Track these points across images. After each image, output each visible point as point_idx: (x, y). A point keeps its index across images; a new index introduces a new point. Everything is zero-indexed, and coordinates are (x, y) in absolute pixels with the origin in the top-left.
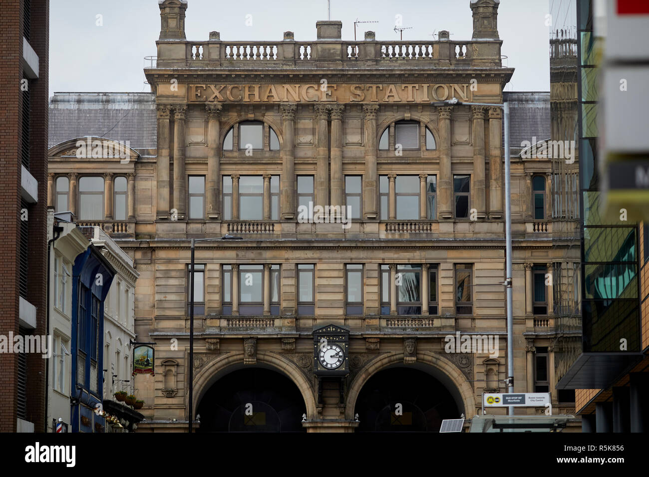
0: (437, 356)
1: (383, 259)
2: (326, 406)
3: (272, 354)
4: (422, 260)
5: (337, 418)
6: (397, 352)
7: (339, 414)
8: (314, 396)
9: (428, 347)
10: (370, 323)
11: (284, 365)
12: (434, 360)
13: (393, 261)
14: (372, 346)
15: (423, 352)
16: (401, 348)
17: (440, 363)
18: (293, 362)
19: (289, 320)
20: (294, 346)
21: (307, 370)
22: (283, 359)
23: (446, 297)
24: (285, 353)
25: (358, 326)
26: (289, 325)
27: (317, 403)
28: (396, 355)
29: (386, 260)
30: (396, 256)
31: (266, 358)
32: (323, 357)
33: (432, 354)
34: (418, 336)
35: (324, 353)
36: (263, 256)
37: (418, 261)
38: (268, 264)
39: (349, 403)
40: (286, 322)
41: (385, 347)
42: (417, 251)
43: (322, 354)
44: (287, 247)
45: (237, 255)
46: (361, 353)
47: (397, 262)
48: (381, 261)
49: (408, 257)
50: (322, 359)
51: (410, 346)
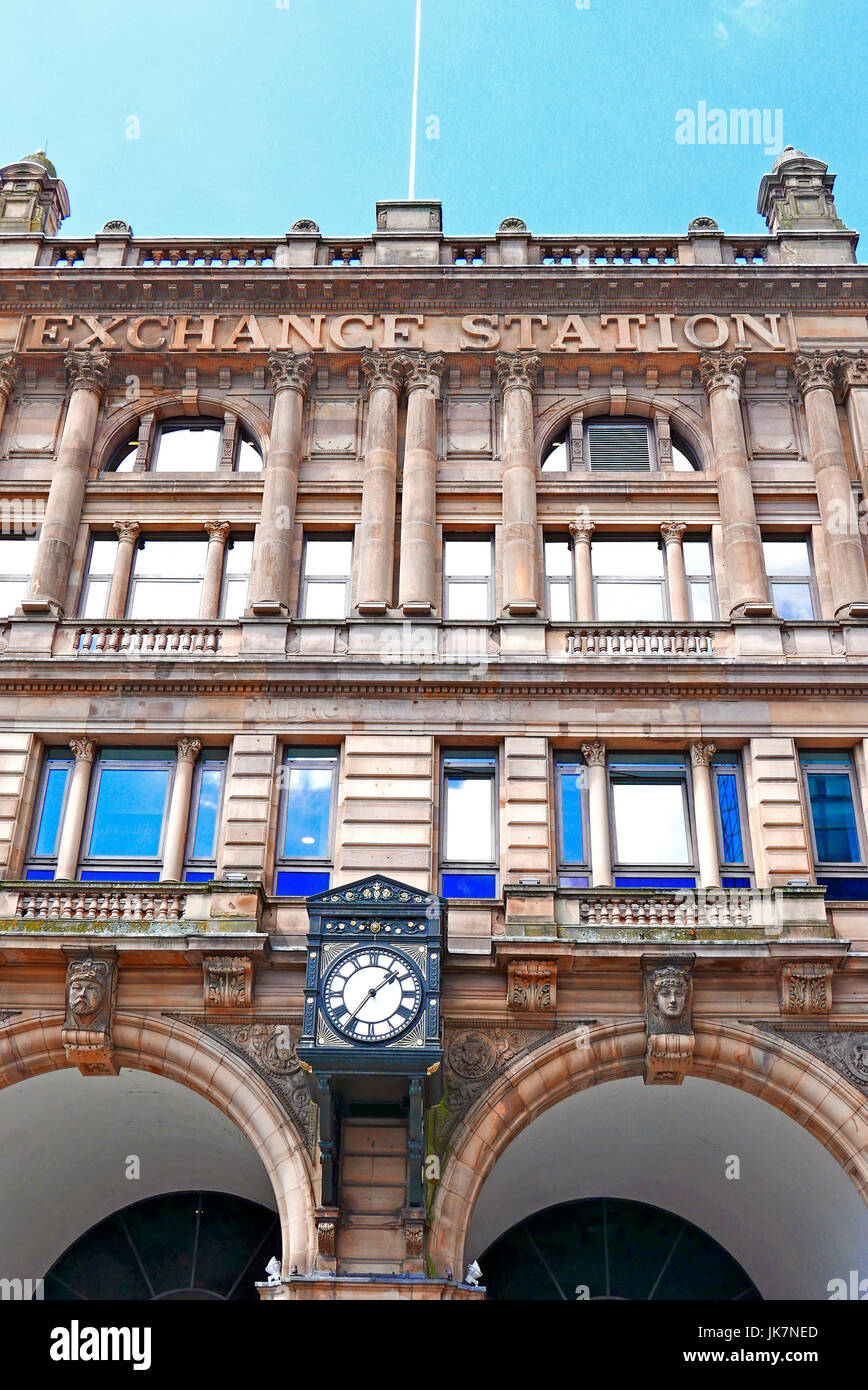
0: (770, 1039)
1: (563, 725)
2: (353, 1218)
3: (168, 1023)
4: (690, 730)
5: (397, 1270)
6: (623, 1024)
7: (400, 1252)
8: (311, 1183)
9: (734, 1007)
10: (522, 909)
11: (210, 1066)
12: (758, 1055)
13: (594, 729)
14: (532, 995)
15: (716, 1025)
16: (637, 1008)
17: (781, 1067)
18: (242, 1053)
19: (236, 898)
20: (248, 990)
21: (289, 1085)
22: (207, 1042)
23: (779, 838)
24: (215, 1019)
25: (481, 930)
26: (234, 912)
27: (319, 1205)
28: (615, 1034)
29: (570, 729)
30: (603, 717)
31: (150, 1038)
32: (341, 994)
33: (750, 1030)
34: (700, 954)
35: (346, 979)
36: (177, 713)
37: (678, 733)
38: (190, 738)
39: (444, 1212)
40: (224, 903)
41: (577, 1000)
42: (673, 705)
43: (336, 984)
44: (253, 685)
45: (93, 710)
46: (489, 1026)
47: (605, 733)
48: (555, 732)
49: (642, 719)
50: (335, 1003)
51: (673, 990)
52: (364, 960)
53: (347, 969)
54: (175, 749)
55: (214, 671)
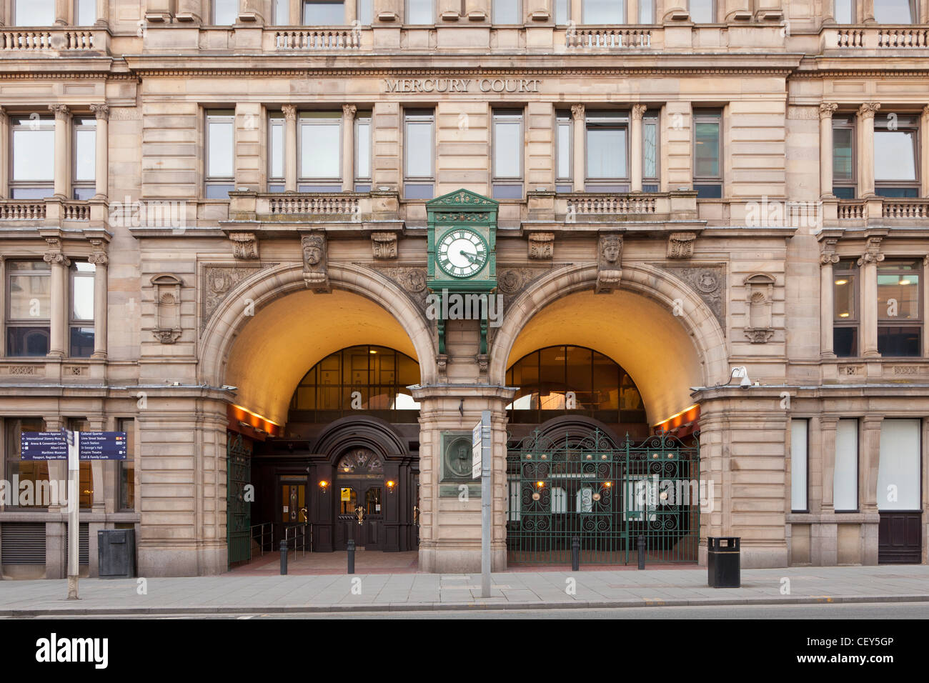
0: (659, 272)
1: (561, 94)
2: (453, 359)
3: (355, 267)
4: (633, 97)
5: (475, 382)
6: (586, 264)
7: (477, 374)
8: (433, 344)
9: (643, 255)
10: (537, 205)
11: (379, 288)
12: (652, 279)
13: (579, 97)
14: (541, 251)
15: (633, 264)
16: (594, 256)
17: (663, 285)
18: (394, 282)
19: (385, 200)
20: (396, 250)
21: (419, 297)
22: (376, 277)
23: (675, 163)
24: (379, 264)
25: (514, 216)
26: (383, 209)
27: (438, 353)
28: (582, 269)
29: (565, 97)
30: (585, 89)
31: (347, 275)
32: (446, 253)
33: (650, 268)
34: (628, 228)
35: (448, 245)
36: (341, 90)
37: (626, 99)
38: (350, 104)
39: (496, 356)
40: (380, 203)
41: (563, 253)
42: (624, 81)
43: (443, 248)
44: (383, 69)
45: (292, 88)
46: (519, 266)
47: (586, 99)
48: (557, 99)
49: (607, 91)
50: (443, 258)
51: (613, 248)
52: (457, 235)
53: (448, 240)
54: (342, 111)
55: (360, 61)
